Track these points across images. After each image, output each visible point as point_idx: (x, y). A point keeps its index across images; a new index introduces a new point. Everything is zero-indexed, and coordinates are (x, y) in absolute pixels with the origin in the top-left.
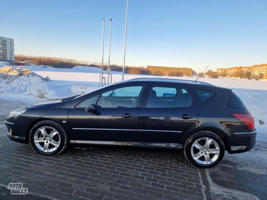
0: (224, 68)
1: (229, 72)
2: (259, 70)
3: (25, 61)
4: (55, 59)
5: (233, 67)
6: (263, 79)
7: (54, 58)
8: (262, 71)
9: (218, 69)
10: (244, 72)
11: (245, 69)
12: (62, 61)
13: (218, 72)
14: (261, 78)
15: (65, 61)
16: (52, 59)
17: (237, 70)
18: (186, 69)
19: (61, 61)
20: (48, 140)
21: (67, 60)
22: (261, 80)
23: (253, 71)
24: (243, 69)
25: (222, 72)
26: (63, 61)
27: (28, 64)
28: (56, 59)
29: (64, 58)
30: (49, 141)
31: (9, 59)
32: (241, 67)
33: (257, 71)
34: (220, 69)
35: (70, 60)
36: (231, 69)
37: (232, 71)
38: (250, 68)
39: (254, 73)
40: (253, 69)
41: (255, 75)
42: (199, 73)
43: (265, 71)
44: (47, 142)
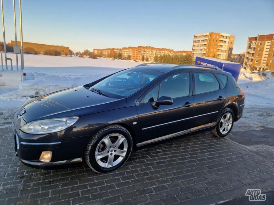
0: (99, 49)
1: (104, 52)
2: (127, 52)
5: (107, 48)
6: (130, 60)
8: (130, 53)
9: (94, 50)
10: (116, 53)
11: (117, 51)
13: (94, 53)
14: (129, 59)
17: (111, 51)
18: (62, 47)
20: (112, 151)
22: (129, 61)
23: (123, 52)
24: (115, 51)
25: (98, 52)
30: (113, 153)
32: (114, 49)
33: (126, 52)
34: (96, 50)
36: (105, 50)
37: (106, 52)
38: (120, 49)
39: (124, 54)
40: (123, 51)
41: (125, 56)
42: (76, 52)
43: (132, 53)
44: (111, 154)
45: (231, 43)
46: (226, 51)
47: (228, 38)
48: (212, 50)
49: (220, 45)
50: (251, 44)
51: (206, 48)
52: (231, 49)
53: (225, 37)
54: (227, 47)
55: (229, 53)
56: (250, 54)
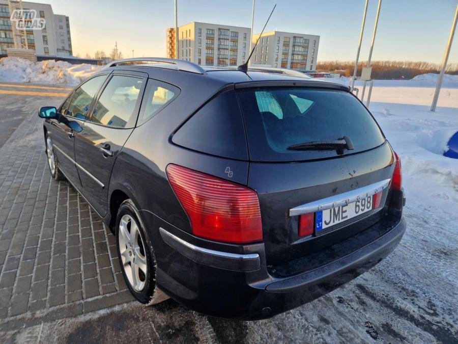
3: (336, 70)
4: (387, 65)
7: (385, 63)
12: (401, 66)
15: (406, 67)
16: (381, 64)
19: (398, 66)
21: (410, 64)
26: (402, 68)
27: (329, 74)
28: (389, 64)
29: (404, 61)
31: (308, 69)
35: (416, 64)
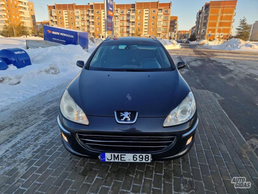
45: (32, 10)
46: (29, 18)
47: (26, 4)
48: (14, 17)
49: (22, 12)
50: (51, 13)
51: (6, 14)
52: (33, 17)
53: (23, 3)
54: (29, 14)
55: (33, 21)
56: (53, 22)
